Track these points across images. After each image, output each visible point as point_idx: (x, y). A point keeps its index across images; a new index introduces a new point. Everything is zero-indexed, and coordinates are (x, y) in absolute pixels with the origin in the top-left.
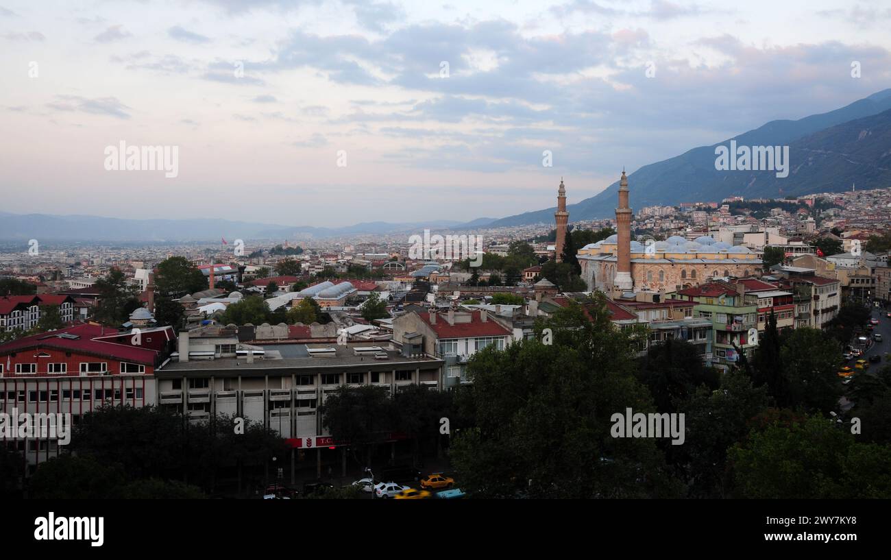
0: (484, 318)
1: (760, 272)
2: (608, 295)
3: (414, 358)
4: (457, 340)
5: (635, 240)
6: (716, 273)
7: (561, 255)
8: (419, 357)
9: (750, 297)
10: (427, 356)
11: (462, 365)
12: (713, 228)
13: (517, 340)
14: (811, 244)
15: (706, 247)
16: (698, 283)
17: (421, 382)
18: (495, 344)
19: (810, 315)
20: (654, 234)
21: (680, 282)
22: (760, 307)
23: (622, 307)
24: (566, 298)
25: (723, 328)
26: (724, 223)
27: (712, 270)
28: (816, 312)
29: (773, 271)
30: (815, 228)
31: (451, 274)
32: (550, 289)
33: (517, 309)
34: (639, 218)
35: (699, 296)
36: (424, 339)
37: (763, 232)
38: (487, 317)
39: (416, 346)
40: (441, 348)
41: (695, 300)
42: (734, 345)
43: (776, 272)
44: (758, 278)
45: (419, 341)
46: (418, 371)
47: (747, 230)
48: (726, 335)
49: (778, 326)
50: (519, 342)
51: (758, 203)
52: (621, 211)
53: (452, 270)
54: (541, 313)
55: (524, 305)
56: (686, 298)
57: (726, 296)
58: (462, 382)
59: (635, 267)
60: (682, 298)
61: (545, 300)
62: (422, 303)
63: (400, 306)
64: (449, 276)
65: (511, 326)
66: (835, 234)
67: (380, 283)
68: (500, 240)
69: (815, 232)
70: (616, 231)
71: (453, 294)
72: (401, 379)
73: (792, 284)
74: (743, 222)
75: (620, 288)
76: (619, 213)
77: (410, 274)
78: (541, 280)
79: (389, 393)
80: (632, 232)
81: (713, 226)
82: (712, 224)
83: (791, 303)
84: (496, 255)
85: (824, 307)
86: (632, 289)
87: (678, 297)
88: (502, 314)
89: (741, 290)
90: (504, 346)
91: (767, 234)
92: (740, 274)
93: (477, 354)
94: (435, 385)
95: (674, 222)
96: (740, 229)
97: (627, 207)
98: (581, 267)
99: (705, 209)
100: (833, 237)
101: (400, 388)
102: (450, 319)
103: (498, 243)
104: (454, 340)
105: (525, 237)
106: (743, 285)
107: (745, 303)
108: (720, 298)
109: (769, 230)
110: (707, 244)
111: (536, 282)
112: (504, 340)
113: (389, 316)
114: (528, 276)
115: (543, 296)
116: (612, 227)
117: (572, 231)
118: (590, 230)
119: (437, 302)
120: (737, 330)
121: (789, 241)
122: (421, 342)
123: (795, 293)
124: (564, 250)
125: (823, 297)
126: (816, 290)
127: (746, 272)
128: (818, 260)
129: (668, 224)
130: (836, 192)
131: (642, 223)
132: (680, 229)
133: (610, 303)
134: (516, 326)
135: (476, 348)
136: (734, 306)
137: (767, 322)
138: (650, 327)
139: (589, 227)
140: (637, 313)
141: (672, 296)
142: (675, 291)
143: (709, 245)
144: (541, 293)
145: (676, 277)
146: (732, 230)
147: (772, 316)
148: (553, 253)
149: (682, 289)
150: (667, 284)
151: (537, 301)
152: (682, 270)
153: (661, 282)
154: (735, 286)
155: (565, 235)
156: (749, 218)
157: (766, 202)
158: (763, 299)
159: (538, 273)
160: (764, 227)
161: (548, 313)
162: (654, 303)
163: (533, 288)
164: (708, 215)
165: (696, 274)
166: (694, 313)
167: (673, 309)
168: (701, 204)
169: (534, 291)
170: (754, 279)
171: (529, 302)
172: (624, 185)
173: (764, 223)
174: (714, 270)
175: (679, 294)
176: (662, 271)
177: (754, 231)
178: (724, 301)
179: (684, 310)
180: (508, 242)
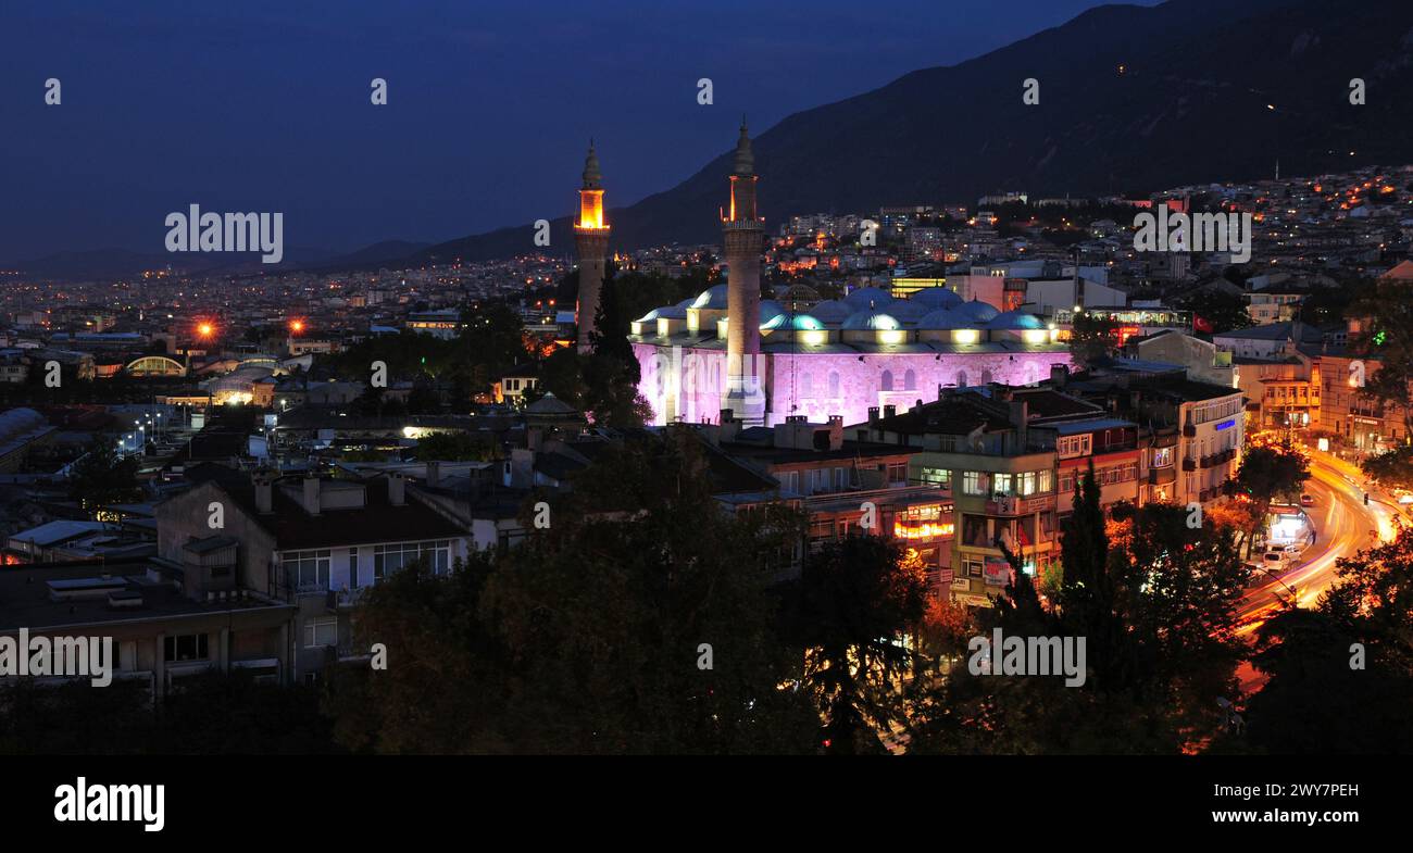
0: (397, 495)
1: (1063, 373)
2: (704, 431)
3: (217, 600)
4: (328, 554)
5: (772, 297)
6: (962, 376)
7: (591, 336)
8: (228, 598)
9: (1040, 434)
10: (249, 597)
11: (343, 615)
12: (956, 268)
13: (482, 548)
14: (1179, 306)
15: (937, 313)
16: (919, 402)
17: (235, 664)
18: (427, 557)
19: (1175, 473)
20: (817, 284)
21: (883, 399)
22: (1061, 457)
23: (738, 461)
24: (603, 442)
25: (976, 509)
26: (983, 256)
27: (955, 370)
28: (1189, 465)
29: (1094, 370)
30: (1189, 268)
31: (312, 385)
32: (562, 419)
33: (480, 470)
34: (782, 243)
35: (923, 434)
36: (241, 553)
37: (1070, 278)
38: (406, 493)
39: (219, 571)
40: (287, 573)
41: (914, 441)
42: (1002, 547)
43: (1100, 373)
44: (1059, 389)
45: (227, 558)
46: (225, 633)
47: (1036, 271)
48: (986, 524)
49: (1102, 501)
50: (486, 555)
51: (1063, 206)
52: (737, 228)
53: (316, 372)
54: (539, 477)
55: (497, 461)
56: (891, 438)
57: (985, 431)
58: (341, 660)
59: (774, 364)
60: (882, 437)
61: (551, 447)
62: (233, 460)
63: (174, 469)
64: (305, 390)
65: (466, 513)
66: (1234, 282)
67: (120, 411)
68: (438, 297)
69: (1190, 277)
70: (724, 274)
71: (316, 436)
72: (179, 658)
73: (1136, 401)
74: (1028, 253)
75: (735, 416)
76: (733, 231)
77: (202, 385)
78: (541, 396)
79: (149, 695)
80: (762, 278)
81: (957, 262)
82: (954, 256)
83: (1134, 447)
84: (426, 334)
85: (1208, 454)
86: (765, 418)
87: (874, 436)
88: (443, 485)
89: (1026, 415)
90: (450, 566)
91: (1081, 281)
92: (1019, 380)
93: (378, 583)
94: (271, 670)
96: (1019, 270)
97: (751, 218)
98: (639, 365)
99: (937, 223)
100: (1229, 287)
101: (177, 680)
102: (311, 499)
103: (431, 305)
104: (321, 554)
105: (500, 290)
106: (1025, 404)
107: (1027, 447)
108: (973, 434)
109: (1085, 272)
110: (942, 306)
111: (529, 403)
112: (449, 549)
113: (145, 496)
114: (509, 388)
115: (546, 438)
116: (717, 267)
117: (618, 276)
118: (663, 273)
119: (274, 457)
120: (1011, 512)
121: (1129, 299)
122: (233, 560)
123: (1143, 422)
124: (597, 322)
125: (1204, 431)
126: (1189, 413)
128: (1195, 344)
129: (850, 259)
130: (1237, 183)
131: (789, 256)
132: (879, 269)
133: (709, 452)
134: (479, 513)
135: (378, 570)
136: (1003, 455)
137: (1077, 493)
138: (806, 509)
139: (658, 264)
140: (775, 475)
141: (860, 432)
142: (867, 420)
143: (947, 309)
144: (540, 431)
145: (868, 389)
146: (1000, 272)
147: (1089, 476)
148: (572, 332)
149: (882, 416)
150: (847, 405)
151: (531, 450)
152: (883, 370)
153: (834, 401)
154: (1006, 406)
155: (601, 284)
156: (1040, 242)
157: (1078, 204)
158: (1070, 437)
159: (533, 380)
160: (1075, 265)
161: (560, 480)
162: (816, 450)
163: (522, 418)
164: (944, 235)
165: (916, 379)
166: (909, 474)
167: (861, 464)
168: (928, 208)
169: (523, 426)
170: (1050, 389)
171: (511, 453)
172: (743, 162)
173: (1075, 256)
174: (959, 370)
175: (876, 428)
176: (836, 374)
177: (1051, 275)
178: (981, 443)
179: (888, 467)
180: (457, 302)
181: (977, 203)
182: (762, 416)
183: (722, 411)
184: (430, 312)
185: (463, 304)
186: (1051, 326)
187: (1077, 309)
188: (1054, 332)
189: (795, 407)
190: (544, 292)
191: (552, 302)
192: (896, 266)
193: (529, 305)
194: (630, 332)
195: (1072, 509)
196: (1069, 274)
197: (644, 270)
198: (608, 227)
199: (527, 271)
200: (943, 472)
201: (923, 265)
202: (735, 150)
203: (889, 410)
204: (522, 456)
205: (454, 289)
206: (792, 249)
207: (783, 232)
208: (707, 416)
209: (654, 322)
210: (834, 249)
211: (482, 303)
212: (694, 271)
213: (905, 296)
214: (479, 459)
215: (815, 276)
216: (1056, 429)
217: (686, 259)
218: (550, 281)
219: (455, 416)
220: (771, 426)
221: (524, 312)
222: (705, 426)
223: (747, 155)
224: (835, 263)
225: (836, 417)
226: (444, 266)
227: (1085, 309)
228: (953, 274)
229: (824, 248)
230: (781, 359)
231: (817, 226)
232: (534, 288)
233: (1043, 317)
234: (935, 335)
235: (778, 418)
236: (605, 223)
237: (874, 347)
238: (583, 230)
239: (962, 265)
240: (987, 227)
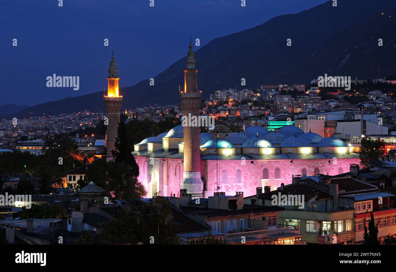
1: (356, 169)
2: (172, 200)
6: (304, 171)
7: (113, 152)
9: (345, 201)
12: (300, 116)
15: (291, 139)
16: (282, 184)
20: (229, 124)
21: (264, 183)
22: (357, 212)
23: (190, 216)
24: (119, 207)
25: (314, 240)
26: (314, 109)
27: (300, 168)
29: (372, 167)
33: (55, 223)
34: (211, 104)
37: (359, 120)
43: (376, 169)
44: (354, 177)
47: (341, 117)
52: (188, 96)
54: (86, 226)
55: (64, 218)
57: (317, 199)
59: (206, 166)
60: (263, 203)
61: (92, 210)
68: (33, 133)
70: (181, 120)
74: (337, 108)
75: (188, 192)
76: (186, 98)
78: (87, 184)
81: (300, 113)
82: (299, 110)
84: (27, 153)
86: (203, 193)
87: (260, 202)
88: (35, 232)
89: (337, 191)
91: (364, 122)
92: (334, 173)
95: (253, 108)
96: (332, 116)
97: (195, 91)
98: (138, 167)
103: (30, 137)
105: (66, 129)
106: (337, 185)
107: (339, 207)
109: (366, 117)
110: (293, 135)
111: (81, 187)
114: (70, 180)
115: (90, 206)
116: (178, 116)
117: (127, 122)
118: (150, 120)
120: (331, 242)
124: (116, 145)
127: (340, 169)
129: (245, 112)
131: (215, 110)
132: (261, 117)
133: (174, 211)
136: (326, 211)
137: (366, 231)
138: (225, 241)
139: (148, 115)
140: (209, 223)
141: (252, 200)
142: (256, 194)
143: (296, 137)
144: (87, 202)
145: (256, 177)
146: (323, 118)
147: (372, 222)
148: (103, 150)
149: (263, 192)
150: (245, 186)
151: (82, 212)
152: (263, 168)
153: (238, 184)
154: (327, 186)
155: (118, 126)
156: (343, 102)
157: (362, 83)
158: (361, 202)
159: (83, 176)
160: (361, 114)
161: (97, 227)
162: (230, 210)
163: (77, 195)
164: (293, 99)
165: (281, 173)
166: (278, 222)
167: (253, 216)
168: (285, 85)
169: (78, 199)
170: (350, 177)
171: (71, 214)
172: (191, 63)
173: (361, 109)
174: (302, 168)
175: (261, 198)
176: (239, 171)
177: (349, 119)
178: (315, 206)
179: (267, 219)
180: (43, 136)
181: (310, 82)
182: (202, 192)
183: (181, 190)
184: (29, 141)
185: (47, 137)
186: (350, 145)
187: (363, 136)
188: (351, 148)
189: (219, 188)
190: (89, 131)
191: (93, 135)
192: (269, 115)
193: (81, 137)
194: (133, 150)
195: (363, 239)
196: (357, 119)
197: (140, 118)
198: (122, 96)
199: (80, 119)
200: (296, 221)
201: (283, 114)
202: (187, 57)
203: (267, 188)
204: (77, 216)
205: (42, 129)
206: (216, 107)
207: (211, 98)
208: (174, 193)
209: (146, 145)
210: (237, 106)
211: (57, 136)
212: (167, 118)
213: (274, 130)
214: (54, 217)
215: (228, 120)
216: (354, 198)
217: (162, 112)
218: (92, 124)
219: (42, 195)
220: (207, 197)
221: (78, 140)
222: (173, 198)
223: (192, 59)
224: (238, 114)
225: (240, 192)
226: (36, 117)
227: (367, 136)
228: (298, 119)
229: (232, 106)
230: (211, 163)
231: (229, 95)
232: (84, 128)
233: (346, 141)
234: (290, 150)
235: (210, 194)
236: (120, 94)
237: (258, 156)
238: (109, 98)
239: (304, 114)
240: (315, 95)
